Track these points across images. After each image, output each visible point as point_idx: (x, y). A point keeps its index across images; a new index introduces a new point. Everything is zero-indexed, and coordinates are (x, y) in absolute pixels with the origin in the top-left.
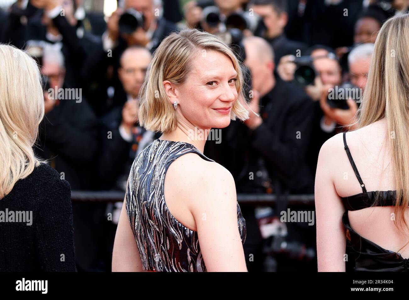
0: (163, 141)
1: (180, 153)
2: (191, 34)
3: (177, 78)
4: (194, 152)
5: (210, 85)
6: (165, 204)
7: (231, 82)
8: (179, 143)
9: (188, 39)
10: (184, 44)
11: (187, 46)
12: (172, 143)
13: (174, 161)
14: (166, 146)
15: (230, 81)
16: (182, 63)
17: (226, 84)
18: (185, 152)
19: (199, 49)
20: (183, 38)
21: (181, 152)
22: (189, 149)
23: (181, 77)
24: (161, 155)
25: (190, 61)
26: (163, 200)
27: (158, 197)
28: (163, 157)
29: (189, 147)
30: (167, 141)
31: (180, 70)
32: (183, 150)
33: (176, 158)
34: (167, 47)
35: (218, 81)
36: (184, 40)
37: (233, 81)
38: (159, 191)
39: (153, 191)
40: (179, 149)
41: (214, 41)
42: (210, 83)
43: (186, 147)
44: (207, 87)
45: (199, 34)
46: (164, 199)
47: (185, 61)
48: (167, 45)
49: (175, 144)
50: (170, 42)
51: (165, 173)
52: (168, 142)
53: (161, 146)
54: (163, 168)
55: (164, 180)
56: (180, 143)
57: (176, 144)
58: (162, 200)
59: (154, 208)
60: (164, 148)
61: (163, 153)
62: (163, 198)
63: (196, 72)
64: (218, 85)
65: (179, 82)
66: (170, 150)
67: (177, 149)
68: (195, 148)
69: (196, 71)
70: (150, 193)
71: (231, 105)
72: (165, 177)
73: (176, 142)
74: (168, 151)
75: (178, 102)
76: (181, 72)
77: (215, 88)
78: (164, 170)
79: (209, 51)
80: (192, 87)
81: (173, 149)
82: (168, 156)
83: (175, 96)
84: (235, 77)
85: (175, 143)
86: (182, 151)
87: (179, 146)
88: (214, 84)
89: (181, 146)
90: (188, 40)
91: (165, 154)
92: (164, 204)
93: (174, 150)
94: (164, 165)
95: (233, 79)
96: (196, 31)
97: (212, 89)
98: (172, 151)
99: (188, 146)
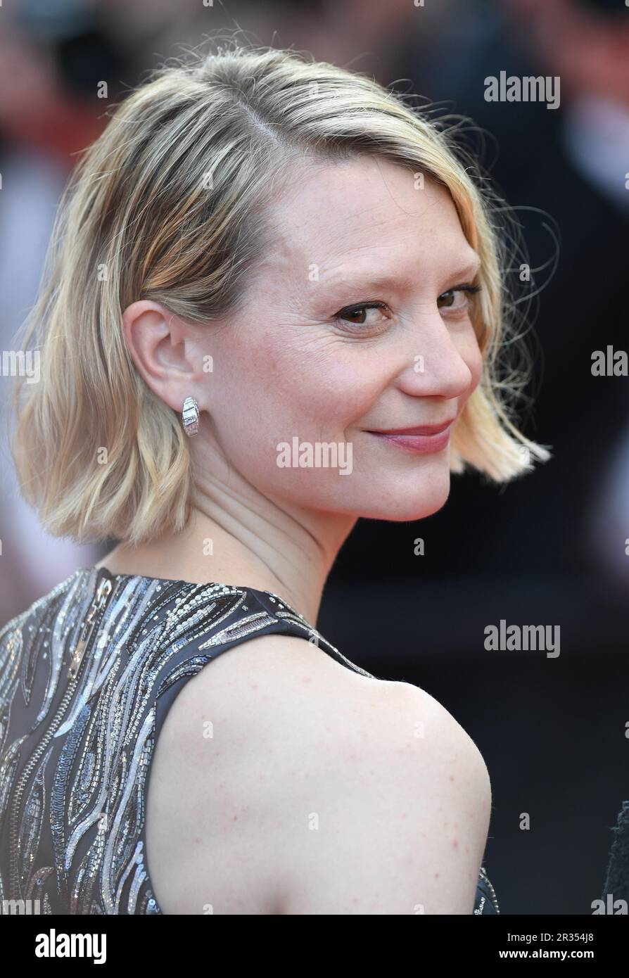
0: (131, 577)
1: (219, 638)
2: (257, 79)
3: (195, 289)
4: (285, 628)
5: (351, 324)
6: (147, 885)
7: (450, 305)
8: (210, 590)
9: (244, 101)
10: (225, 130)
11: (240, 138)
12: (173, 591)
13: (192, 677)
14: (146, 602)
15: (443, 301)
16: (219, 218)
17: (430, 314)
18: (244, 633)
19: (296, 151)
20: (218, 98)
21: (222, 633)
22: (261, 620)
23: (217, 286)
24: (128, 651)
25: (257, 208)
26: (141, 867)
27: (114, 849)
28: (136, 657)
29: (261, 610)
30: (151, 579)
31: (209, 254)
32: (235, 625)
33: (205, 665)
34: (145, 143)
35: (393, 300)
36: (225, 106)
37: (458, 295)
38: (122, 822)
39: (82, 818)
40: (212, 617)
41: (369, 109)
42: (351, 314)
43: (245, 608)
44: (338, 331)
45: (293, 78)
46: (145, 862)
47: (230, 209)
48: (142, 134)
49: (193, 597)
50: (156, 116)
51: (154, 736)
52: (156, 587)
53: (123, 602)
54: (142, 710)
55: (148, 770)
56: (217, 588)
57: (198, 592)
58: (136, 866)
59: (90, 903)
60: (140, 612)
61: (136, 637)
62: (137, 858)
63: (283, 260)
64: (389, 318)
65: (204, 309)
66: (169, 625)
67: (205, 619)
68: (286, 609)
69: (287, 253)
70: (66, 825)
71: (450, 409)
72: (152, 757)
73: (199, 585)
74: (159, 629)
75: (204, 402)
76: (217, 261)
77: (376, 335)
78: (150, 720)
79: (347, 157)
80: (267, 334)
81: (184, 619)
82: (160, 652)
83: (189, 376)
84: (469, 279)
85: (194, 591)
86: (230, 628)
87: (214, 605)
88: (372, 316)
89: (223, 603)
90: (246, 108)
91: (147, 641)
92: (144, 883)
93: (191, 621)
94: (147, 696)
95: (459, 288)
96: (279, 61)
97: (360, 338)
98: (180, 628)
99: (257, 601)
